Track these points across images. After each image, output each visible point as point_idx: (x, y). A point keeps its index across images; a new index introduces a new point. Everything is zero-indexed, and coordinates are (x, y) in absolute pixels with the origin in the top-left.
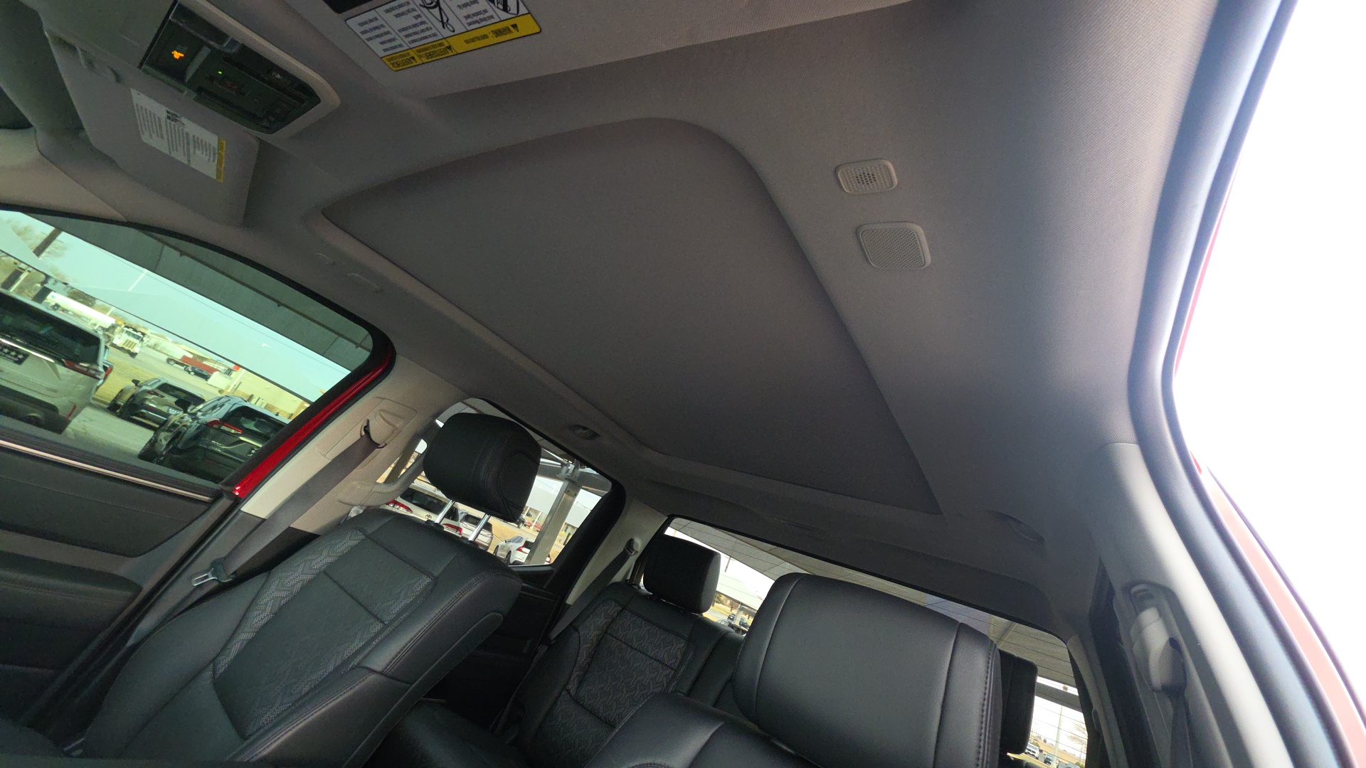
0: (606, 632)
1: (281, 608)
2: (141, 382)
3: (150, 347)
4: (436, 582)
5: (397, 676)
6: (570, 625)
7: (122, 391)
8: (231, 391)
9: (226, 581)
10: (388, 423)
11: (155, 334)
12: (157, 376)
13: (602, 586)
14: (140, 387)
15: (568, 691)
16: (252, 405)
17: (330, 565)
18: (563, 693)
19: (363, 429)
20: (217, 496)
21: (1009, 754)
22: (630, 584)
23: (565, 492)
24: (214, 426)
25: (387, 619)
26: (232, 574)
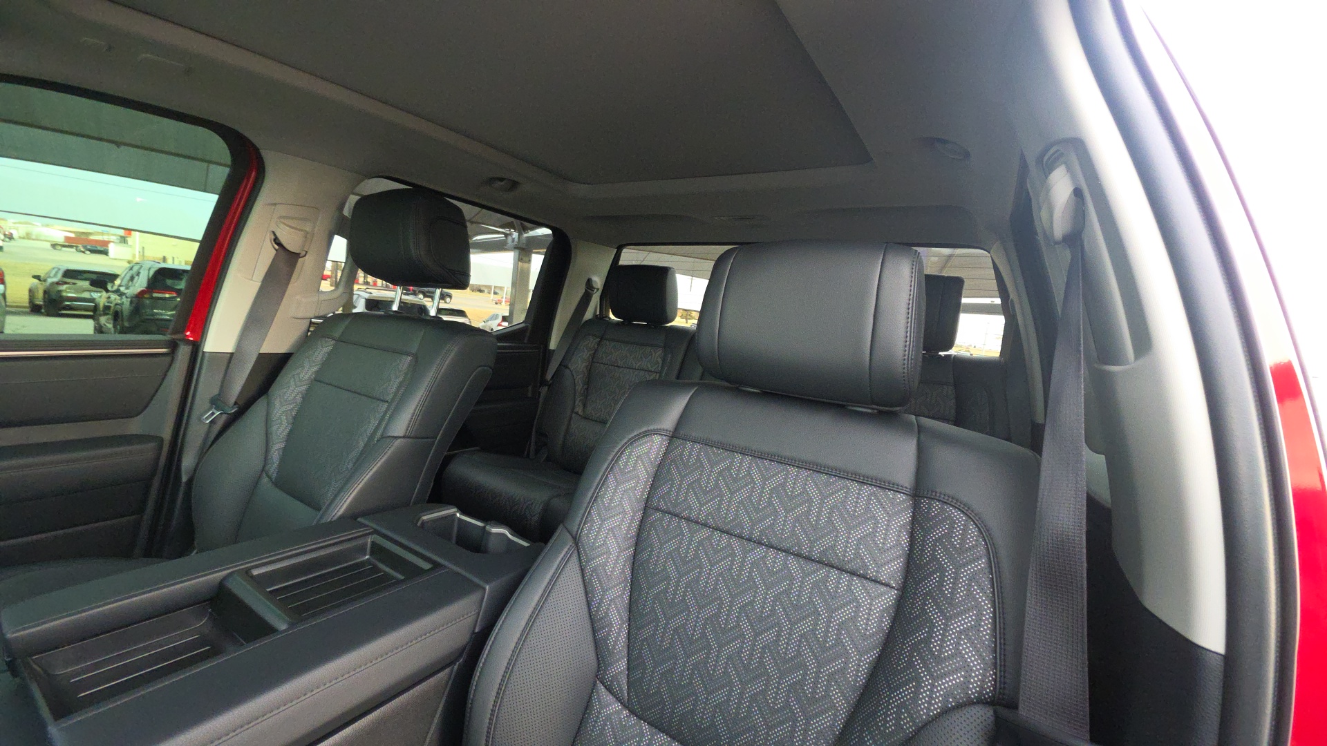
0: (593, 362)
1: (295, 418)
2: (42, 275)
3: (24, 238)
4: (416, 357)
5: (421, 435)
6: (560, 365)
7: (30, 291)
8: (139, 258)
9: (233, 411)
10: (296, 229)
11: (20, 223)
12: (54, 265)
13: (577, 327)
14: (45, 281)
15: (577, 413)
16: (169, 264)
17: (317, 373)
18: (574, 415)
19: (273, 242)
20: (173, 346)
21: (940, 353)
22: (601, 318)
23: (519, 260)
24: (145, 296)
25: (389, 398)
26: (235, 404)
